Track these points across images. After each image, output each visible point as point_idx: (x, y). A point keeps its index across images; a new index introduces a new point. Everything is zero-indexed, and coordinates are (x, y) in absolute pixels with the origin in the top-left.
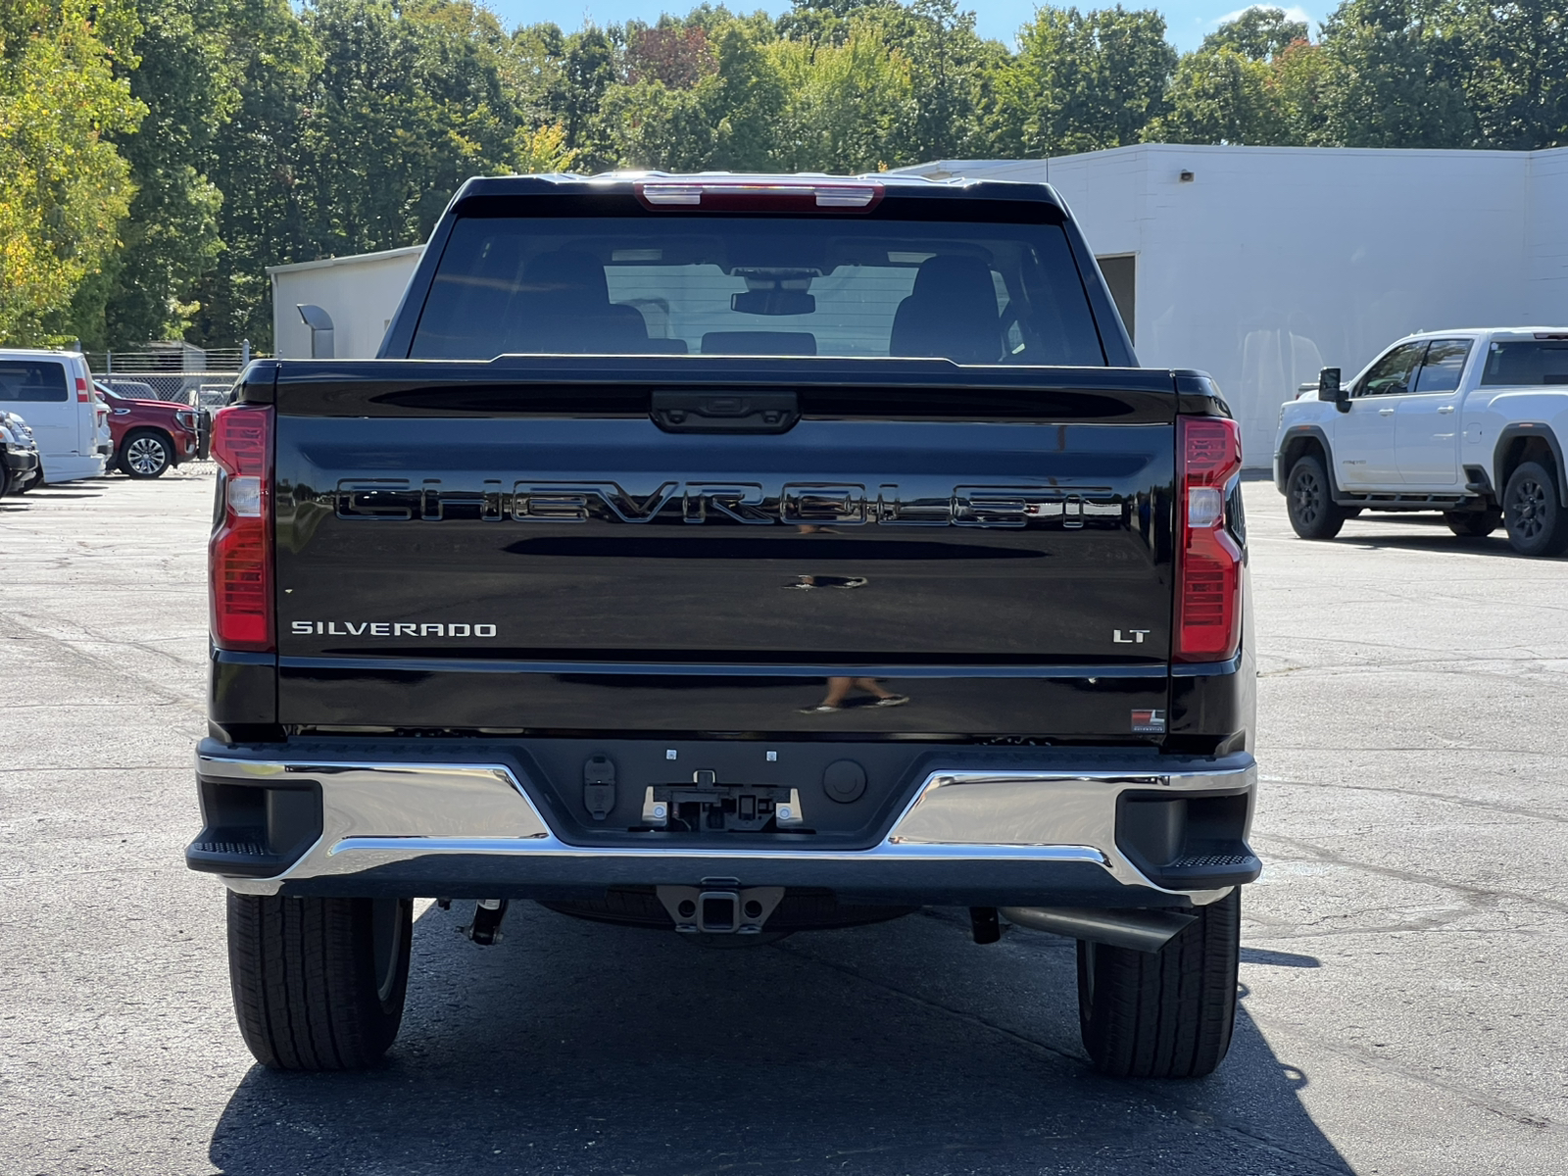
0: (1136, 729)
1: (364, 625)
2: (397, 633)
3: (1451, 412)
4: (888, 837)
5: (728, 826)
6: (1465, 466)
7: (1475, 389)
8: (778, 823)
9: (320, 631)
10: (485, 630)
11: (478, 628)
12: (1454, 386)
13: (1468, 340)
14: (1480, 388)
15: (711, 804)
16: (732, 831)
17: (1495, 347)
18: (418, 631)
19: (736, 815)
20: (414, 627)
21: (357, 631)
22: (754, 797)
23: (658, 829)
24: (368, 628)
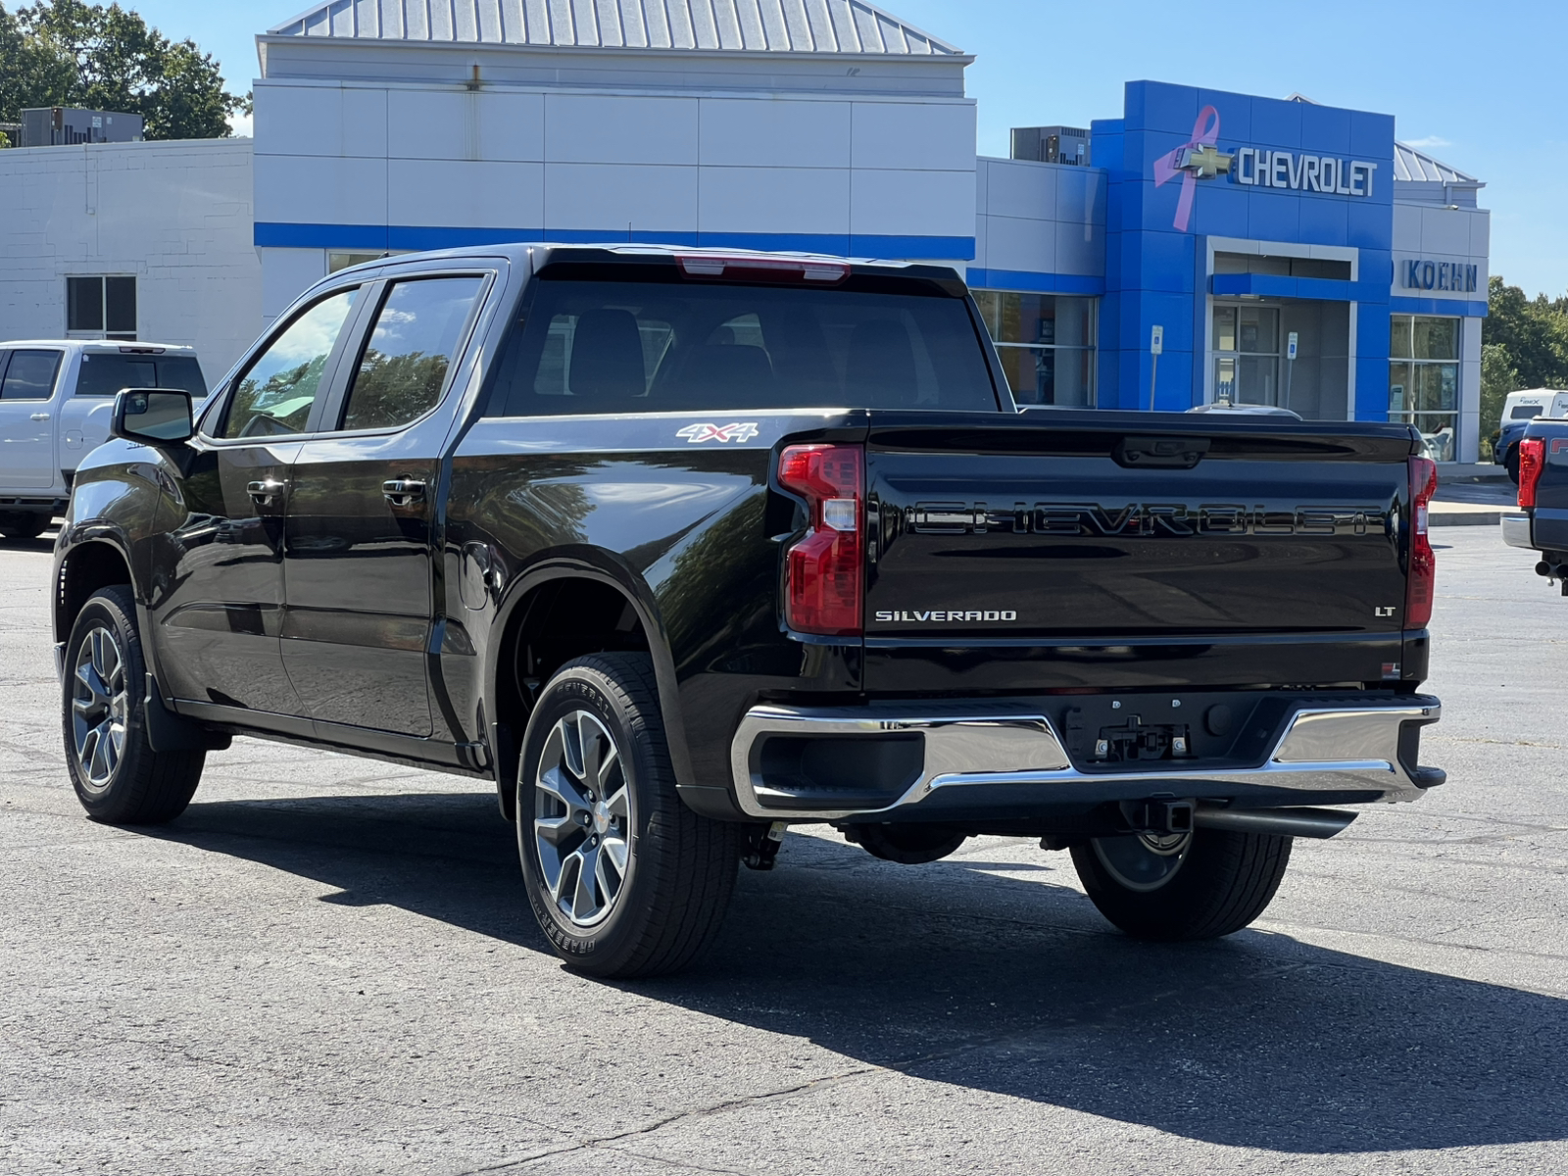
0: (1384, 677)
1: (927, 613)
2: (950, 619)
3: (45, 419)
4: (1272, 757)
5: (1140, 756)
6: (62, 471)
7: (72, 397)
8: (1174, 753)
9: (897, 618)
10: (1009, 616)
11: (1004, 613)
12: (47, 394)
13: (58, 351)
14: (75, 398)
15: (1130, 740)
16: (1143, 760)
17: (86, 358)
18: (963, 617)
19: (1145, 749)
20: (961, 614)
21: (922, 617)
22: (1155, 734)
23: (1101, 760)
24: (930, 615)
